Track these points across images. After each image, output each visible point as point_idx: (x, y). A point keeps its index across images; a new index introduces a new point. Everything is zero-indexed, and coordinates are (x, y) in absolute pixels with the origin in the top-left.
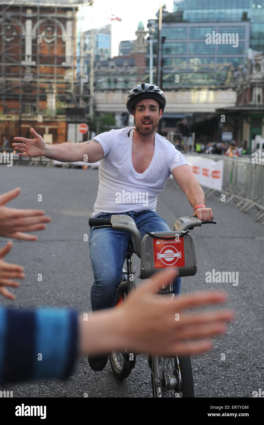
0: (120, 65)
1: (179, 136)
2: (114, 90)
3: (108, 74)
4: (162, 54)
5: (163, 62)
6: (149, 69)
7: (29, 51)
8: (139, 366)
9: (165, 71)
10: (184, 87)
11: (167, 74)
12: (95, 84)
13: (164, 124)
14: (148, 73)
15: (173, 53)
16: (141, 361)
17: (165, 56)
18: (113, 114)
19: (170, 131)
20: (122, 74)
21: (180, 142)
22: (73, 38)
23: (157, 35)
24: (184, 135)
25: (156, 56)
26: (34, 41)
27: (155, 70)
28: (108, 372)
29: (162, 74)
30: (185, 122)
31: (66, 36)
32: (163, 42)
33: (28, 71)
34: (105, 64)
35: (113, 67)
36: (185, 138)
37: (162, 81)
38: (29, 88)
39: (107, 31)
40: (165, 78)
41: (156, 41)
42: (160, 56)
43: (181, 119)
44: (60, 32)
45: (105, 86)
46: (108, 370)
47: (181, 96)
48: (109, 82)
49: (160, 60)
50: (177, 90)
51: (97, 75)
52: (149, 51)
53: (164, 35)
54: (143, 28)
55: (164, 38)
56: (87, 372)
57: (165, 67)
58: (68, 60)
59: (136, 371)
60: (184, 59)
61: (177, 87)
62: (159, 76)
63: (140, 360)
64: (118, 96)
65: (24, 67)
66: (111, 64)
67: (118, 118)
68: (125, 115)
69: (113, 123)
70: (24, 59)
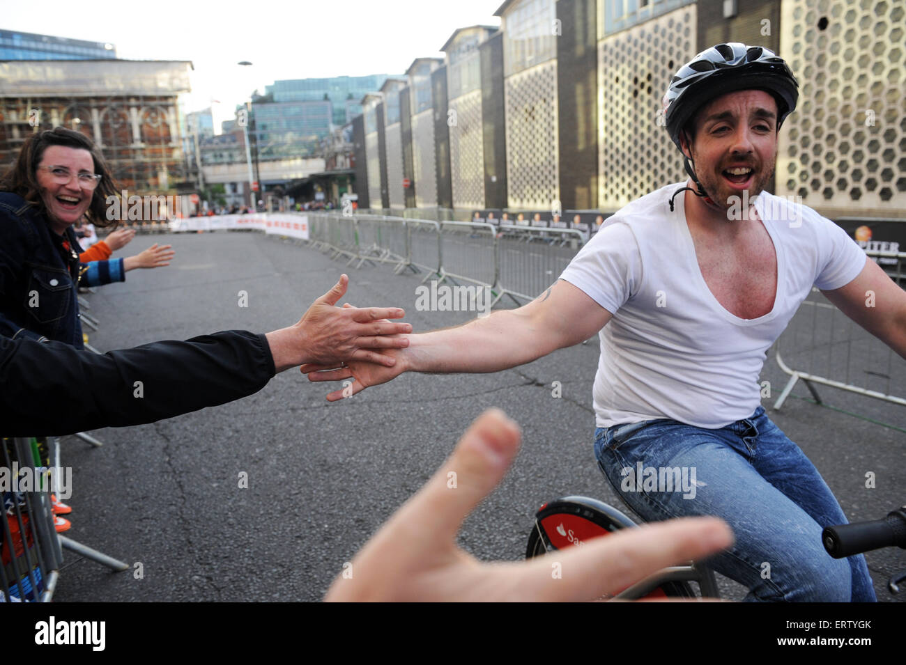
0: (223, 142)
2: (220, 164)
3: (213, 150)
7: (137, 134)
12: (202, 160)
18: (223, 184)
20: (226, 149)
22: (177, 121)
26: (141, 126)
31: (170, 118)
33: (139, 152)
34: (210, 141)
35: (217, 144)
38: (141, 167)
39: (208, 113)
44: (163, 116)
45: (211, 160)
48: (215, 156)
51: (202, 151)
58: (174, 139)
64: (224, 169)
65: (134, 150)
66: (216, 141)
67: (228, 189)
68: (234, 186)
69: (223, 191)
70: (132, 142)
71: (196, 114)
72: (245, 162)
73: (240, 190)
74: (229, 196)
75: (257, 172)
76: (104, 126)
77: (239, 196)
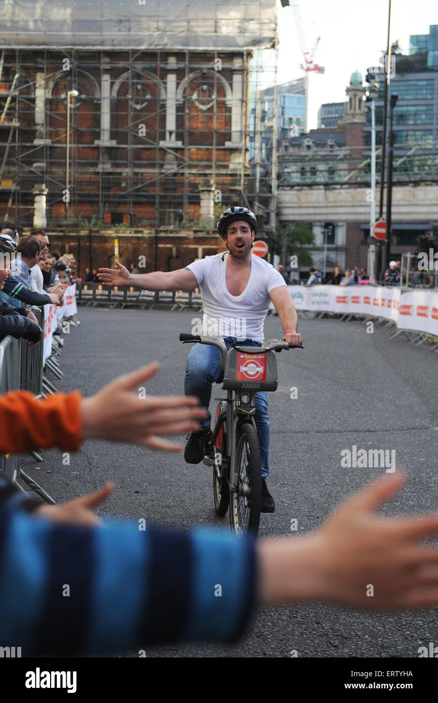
0: (321, 144)
2: (311, 186)
3: (302, 159)
4: (391, 125)
5: (394, 137)
6: (370, 150)
7: (171, 124)
8: (356, 644)
9: (395, 153)
10: (429, 178)
11: (401, 157)
12: (279, 176)
13: (395, 239)
14: (370, 157)
15: (411, 122)
16: (359, 636)
17: (395, 128)
18: (310, 225)
19: (406, 252)
20: (325, 159)
22: (244, 101)
23: (383, 93)
25: (381, 128)
26: (180, 108)
27: (380, 152)
28: (304, 653)
29: (392, 157)
30: (431, 236)
31: (232, 98)
32: (393, 105)
33: (170, 156)
34: (296, 143)
35: (309, 147)
37: (392, 169)
38: (172, 183)
39: (299, 89)
40: (396, 164)
41: (382, 103)
42: (388, 128)
44: (222, 92)
45: (296, 178)
46: (303, 651)
47: (424, 193)
48: (303, 172)
49: (388, 134)
50: (416, 183)
51: (282, 161)
52: (370, 121)
53: (395, 93)
54: (361, 83)
55: (395, 98)
56: (267, 652)
57: (395, 145)
58: (235, 137)
59: (350, 653)
60: (429, 131)
61: (418, 178)
62: (387, 160)
63: (357, 635)
64: (317, 195)
65: (163, 151)
66: (306, 142)
67: (318, 231)
68: (330, 227)
69: (310, 239)
70: (163, 138)
71: (279, 89)
72: (368, 185)
73: (341, 237)
74: (321, 249)
75: (386, 203)
76: (118, 106)
77: (337, 249)
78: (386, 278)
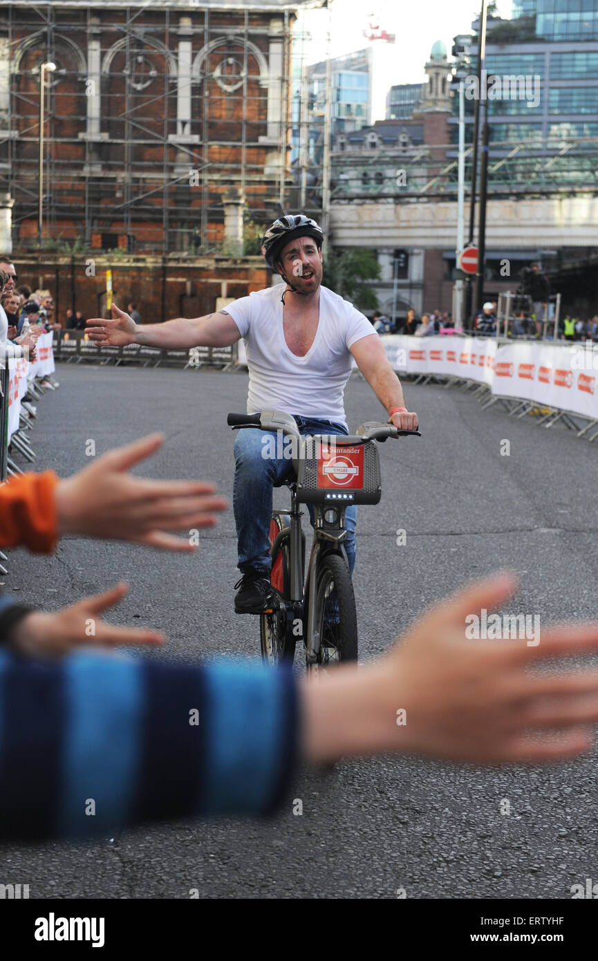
0: (390, 142)
1: (524, 301)
2: (376, 198)
3: (364, 162)
4: (486, 115)
5: (489, 132)
6: (457, 149)
7: (184, 111)
8: (433, 821)
9: (492, 154)
10: (537, 189)
11: (499, 160)
12: (332, 185)
13: (489, 273)
14: (456, 159)
15: (513, 112)
16: (436, 810)
17: (491, 120)
18: (375, 252)
19: (505, 290)
20: (396, 162)
21: (526, 316)
22: (284, 81)
23: (475, 70)
24: (535, 300)
25: (472, 120)
26: (196, 90)
27: (470, 152)
28: (362, 833)
29: (486, 160)
30: (538, 268)
31: (269, 76)
33: (183, 156)
34: (356, 139)
35: (373, 145)
36: (538, 306)
37: (486, 177)
38: (183, 193)
39: (361, 65)
40: (492, 169)
42: (482, 119)
43: (529, 263)
44: (254, 67)
45: (355, 188)
46: (360, 830)
47: (530, 210)
48: (365, 179)
49: (481, 128)
50: (519, 196)
51: (337, 163)
52: (457, 109)
53: (491, 72)
54: (445, 57)
56: (313, 832)
57: (492, 144)
58: (273, 130)
59: (424, 832)
60: (537, 125)
61: (522, 189)
62: (479, 163)
63: (434, 808)
64: (384, 211)
65: (174, 149)
66: (370, 138)
67: (385, 262)
68: (402, 255)
69: (374, 272)
70: (173, 130)
71: (334, 65)
72: (453, 198)
73: (416, 270)
74: (388, 286)
75: (479, 224)
76: (110, 85)
77: (411, 286)
78: (476, 325)
